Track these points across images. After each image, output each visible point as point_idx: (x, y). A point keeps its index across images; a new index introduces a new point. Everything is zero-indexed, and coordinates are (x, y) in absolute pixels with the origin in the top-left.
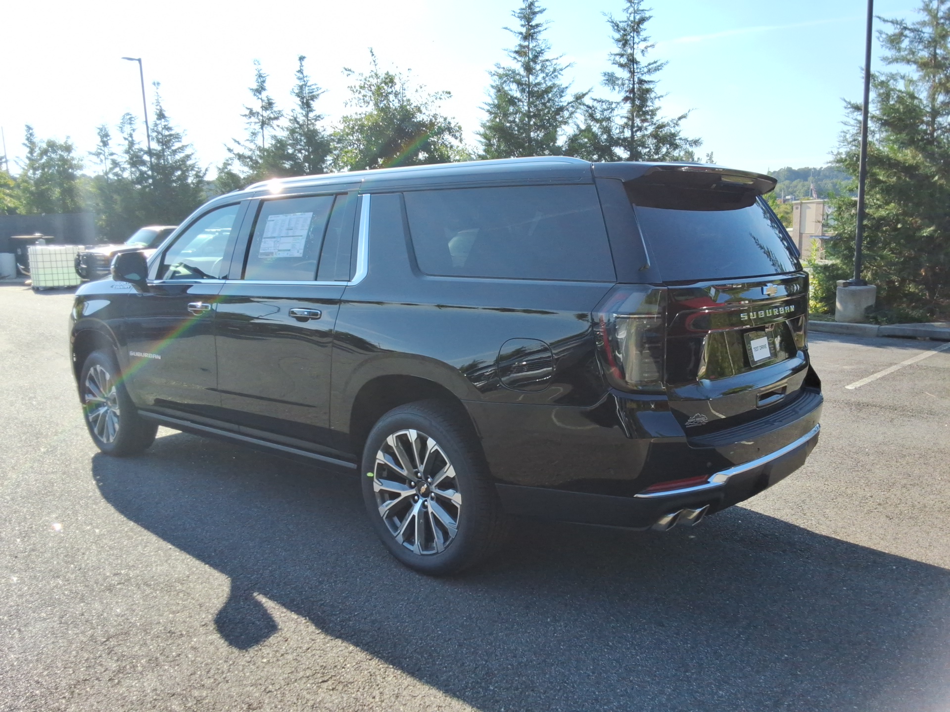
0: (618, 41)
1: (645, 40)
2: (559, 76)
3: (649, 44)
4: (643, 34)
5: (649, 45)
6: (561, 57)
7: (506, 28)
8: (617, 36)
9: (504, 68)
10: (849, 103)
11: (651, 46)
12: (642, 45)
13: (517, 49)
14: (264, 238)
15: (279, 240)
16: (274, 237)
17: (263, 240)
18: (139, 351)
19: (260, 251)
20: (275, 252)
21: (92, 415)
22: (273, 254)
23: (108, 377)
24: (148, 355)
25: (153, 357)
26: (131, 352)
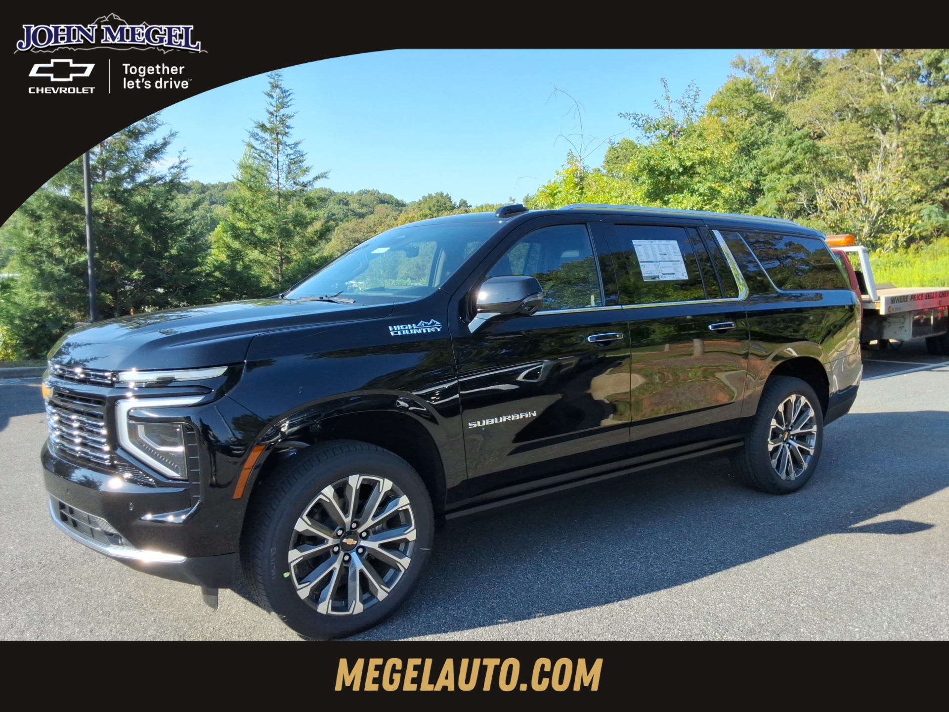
14: (641, 262)
15: (658, 264)
16: (652, 262)
17: (641, 264)
18: (490, 418)
19: (643, 275)
20: (660, 275)
21: (311, 583)
22: (658, 277)
23: (386, 485)
24: (510, 417)
25: (522, 417)
26: (471, 422)
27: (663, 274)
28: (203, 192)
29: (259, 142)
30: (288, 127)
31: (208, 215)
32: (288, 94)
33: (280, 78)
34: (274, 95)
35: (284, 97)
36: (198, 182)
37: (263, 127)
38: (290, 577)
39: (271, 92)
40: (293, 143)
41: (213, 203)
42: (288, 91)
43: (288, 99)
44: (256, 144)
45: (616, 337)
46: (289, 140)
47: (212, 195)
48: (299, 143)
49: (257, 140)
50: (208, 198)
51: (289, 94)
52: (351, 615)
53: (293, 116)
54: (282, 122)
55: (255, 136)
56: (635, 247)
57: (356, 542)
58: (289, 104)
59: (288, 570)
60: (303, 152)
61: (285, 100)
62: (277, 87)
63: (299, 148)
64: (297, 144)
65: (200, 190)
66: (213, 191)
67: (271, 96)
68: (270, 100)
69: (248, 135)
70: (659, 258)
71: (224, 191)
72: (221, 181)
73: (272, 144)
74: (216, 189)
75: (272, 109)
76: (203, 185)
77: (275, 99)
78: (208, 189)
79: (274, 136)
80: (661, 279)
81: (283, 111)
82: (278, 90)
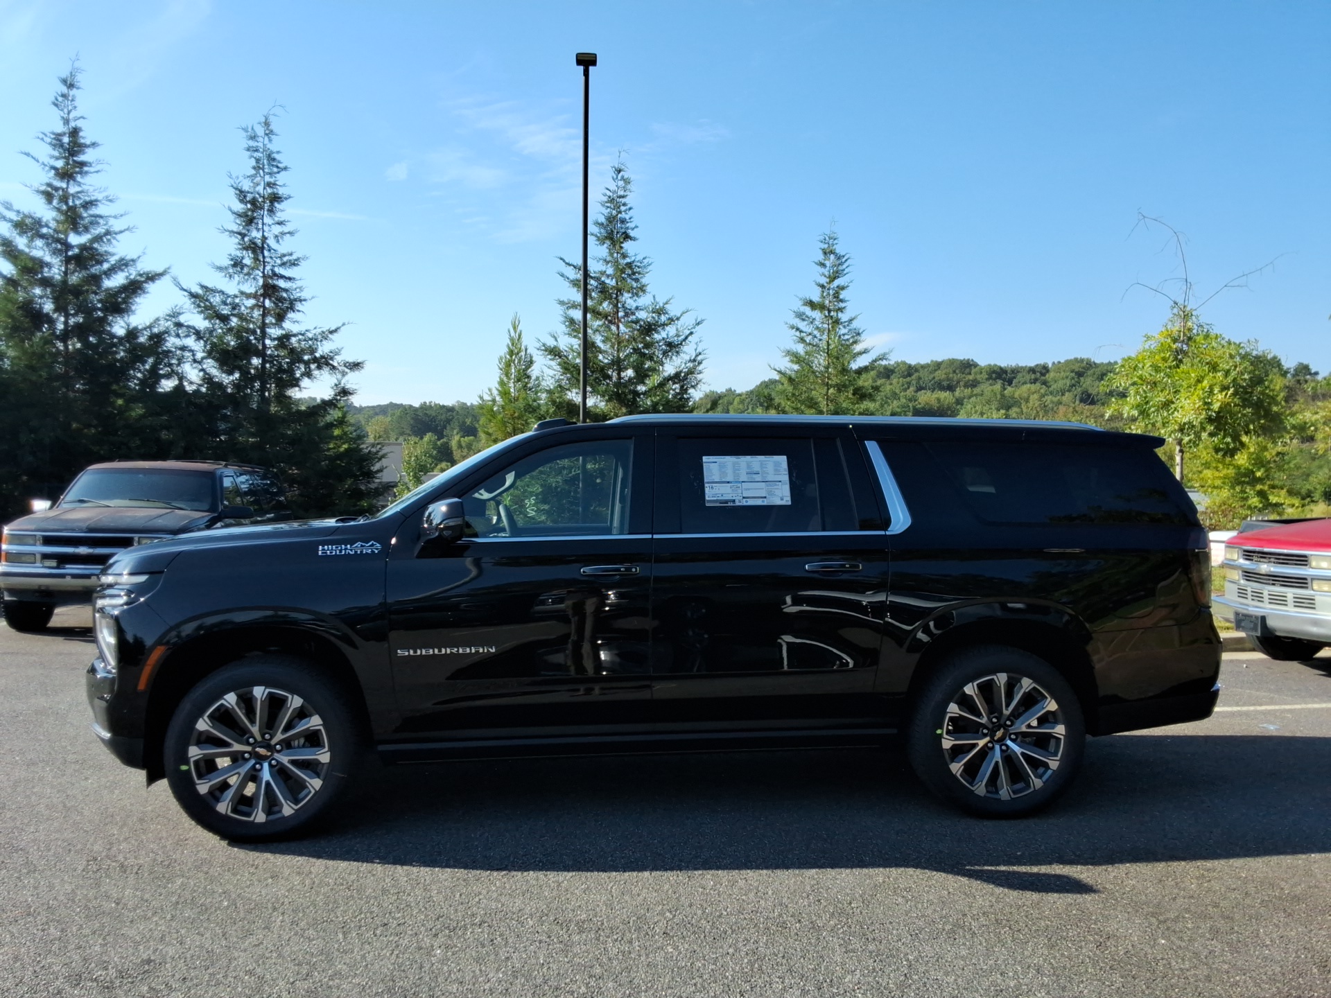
0: (239, 215)
1: (280, 223)
2: (113, 241)
3: (286, 229)
4: (280, 216)
5: (286, 231)
6: (121, 216)
7: (28, 154)
8: (239, 207)
9: (18, 212)
10: (544, 345)
11: (289, 233)
12: (277, 229)
13: (43, 188)
14: (708, 483)
15: (739, 485)
16: (728, 482)
17: (706, 485)
18: (427, 647)
19: (707, 498)
20: (737, 499)
21: (210, 781)
22: (734, 501)
23: (296, 702)
24: (456, 649)
25: (473, 651)
26: (400, 649)
27: (744, 498)
28: (910, 375)
29: (806, 323)
30: (842, 301)
31: (910, 405)
32: (844, 260)
33: (836, 241)
34: (828, 263)
35: (839, 264)
36: (904, 363)
37: (812, 304)
38: (189, 771)
39: (825, 260)
40: (847, 320)
41: (920, 389)
42: (844, 256)
43: (844, 266)
44: (803, 325)
45: (620, 571)
46: (844, 317)
47: (920, 378)
48: (854, 318)
49: (803, 320)
50: (914, 382)
51: (846, 260)
52: (253, 822)
53: (848, 286)
54: (836, 295)
55: (800, 316)
56: (704, 464)
57: (269, 754)
58: (845, 272)
59: (187, 763)
60: (859, 329)
61: (840, 268)
62: (832, 252)
63: (855, 325)
64: (851, 321)
65: (906, 373)
66: (921, 374)
67: (823, 265)
68: (822, 270)
69: (793, 315)
70: (744, 477)
71: (937, 372)
72: (934, 360)
73: (823, 323)
74: (926, 370)
75: (824, 281)
76: (910, 366)
77: (828, 268)
78: (917, 370)
79: (826, 313)
80: (737, 504)
81: (837, 283)
82: (832, 257)
